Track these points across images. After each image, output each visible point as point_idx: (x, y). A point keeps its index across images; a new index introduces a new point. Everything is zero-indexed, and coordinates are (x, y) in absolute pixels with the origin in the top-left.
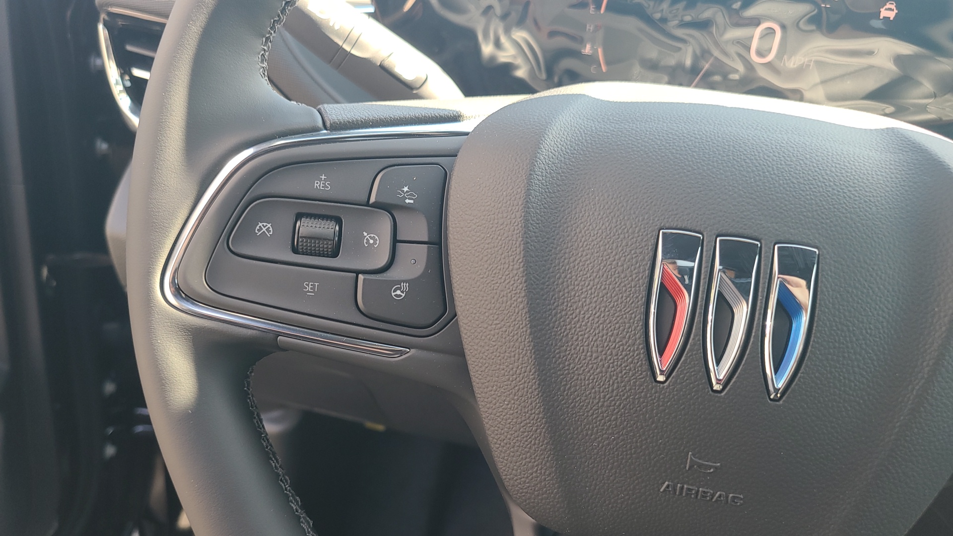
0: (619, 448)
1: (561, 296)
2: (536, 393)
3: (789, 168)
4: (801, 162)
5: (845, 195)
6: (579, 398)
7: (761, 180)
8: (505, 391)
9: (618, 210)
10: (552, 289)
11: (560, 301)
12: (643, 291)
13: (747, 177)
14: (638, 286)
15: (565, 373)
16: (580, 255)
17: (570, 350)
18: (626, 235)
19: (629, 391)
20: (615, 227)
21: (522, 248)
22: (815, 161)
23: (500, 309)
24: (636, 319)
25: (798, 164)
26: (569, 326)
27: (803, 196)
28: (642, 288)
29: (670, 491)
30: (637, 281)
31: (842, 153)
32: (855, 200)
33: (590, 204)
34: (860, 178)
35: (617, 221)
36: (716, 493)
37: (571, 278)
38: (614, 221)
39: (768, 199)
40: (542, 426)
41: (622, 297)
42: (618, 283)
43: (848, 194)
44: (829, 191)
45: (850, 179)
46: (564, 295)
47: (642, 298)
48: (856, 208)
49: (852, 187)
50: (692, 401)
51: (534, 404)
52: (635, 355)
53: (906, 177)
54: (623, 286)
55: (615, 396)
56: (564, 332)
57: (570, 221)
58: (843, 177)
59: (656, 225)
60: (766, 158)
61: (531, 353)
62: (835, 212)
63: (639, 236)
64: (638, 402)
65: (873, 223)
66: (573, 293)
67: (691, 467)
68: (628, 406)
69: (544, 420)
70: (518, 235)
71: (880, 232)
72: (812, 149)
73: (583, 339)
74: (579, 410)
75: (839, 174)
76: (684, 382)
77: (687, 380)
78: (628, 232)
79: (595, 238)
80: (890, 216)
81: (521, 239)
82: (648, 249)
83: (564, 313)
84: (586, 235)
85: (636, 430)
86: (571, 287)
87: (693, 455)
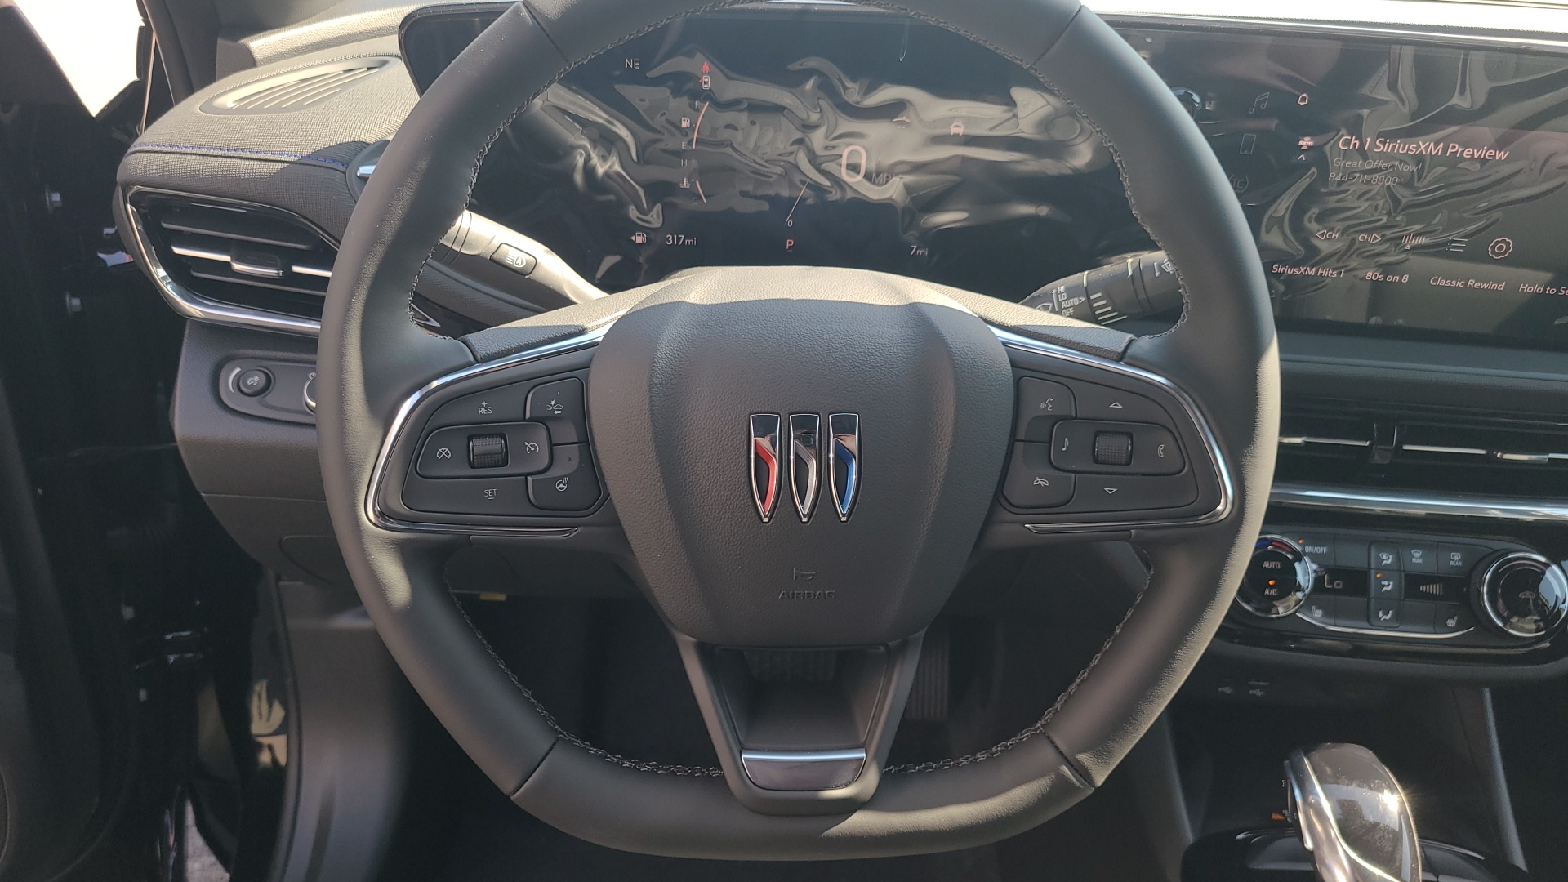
0: (745, 574)
3: (835, 355)
5: (874, 370)
6: (712, 543)
7: (816, 367)
8: (656, 547)
9: (720, 404)
10: (680, 468)
11: (687, 475)
12: (744, 461)
13: (806, 366)
14: (740, 457)
16: (696, 439)
17: (700, 510)
18: (727, 422)
19: (745, 532)
20: (719, 416)
21: (653, 441)
23: (643, 487)
24: (742, 480)
25: (842, 350)
26: (696, 493)
28: (743, 458)
29: (785, 597)
30: (739, 452)
31: (873, 335)
32: (881, 373)
33: (699, 401)
34: (885, 354)
35: (720, 411)
36: (817, 592)
37: (692, 458)
38: (717, 412)
41: (730, 467)
42: (726, 457)
43: (876, 369)
46: (689, 471)
47: (744, 465)
48: (882, 379)
49: (879, 363)
50: (789, 532)
52: (745, 506)
54: (730, 459)
55: (736, 538)
56: (693, 498)
57: (686, 416)
58: (873, 355)
59: (747, 413)
61: (671, 516)
62: (868, 384)
63: (736, 421)
64: (753, 539)
65: (894, 388)
66: (695, 468)
67: (796, 578)
68: (746, 543)
69: (689, 563)
70: (649, 432)
73: (707, 501)
74: (712, 552)
75: (870, 355)
76: (782, 520)
77: (784, 518)
78: (728, 419)
79: (705, 426)
81: (651, 434)
82: (743, 430)
83: (691, 484)
84: (699, 425)
85: (755, 559)
86: (693, 465)
87: (796, 569)
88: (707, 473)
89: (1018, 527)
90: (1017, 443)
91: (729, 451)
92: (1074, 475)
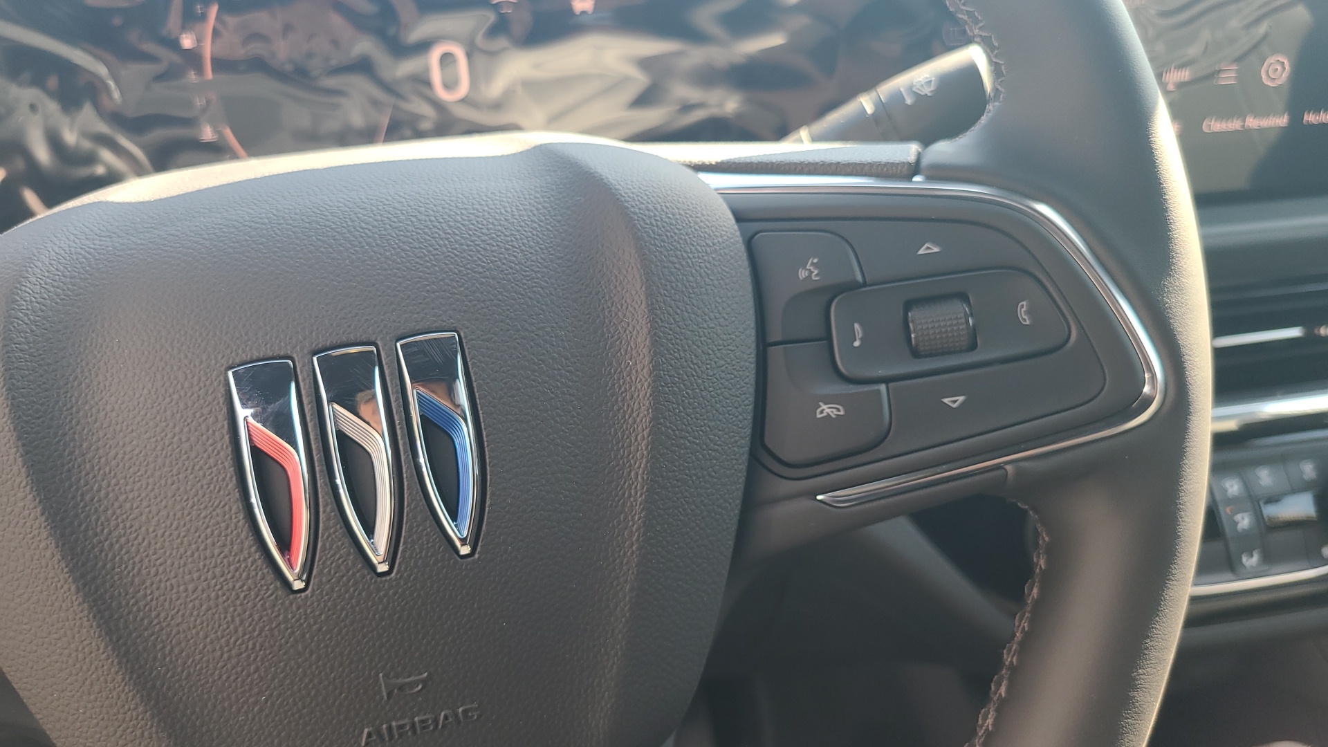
0: (279, 708)
1: (109, 516)
2: (120, 677)
3: (397, 232)
4: (413, 219)
5: (478, 248)
6: (191, 660)
7: (359, 258)
8: (72, 693)
9: (162, 360)
10: (92, 511)
11: (112, 525)
12: (229, 468)
13: (339, 259)
14: (219, 462)
15: (156, 630)
16: (121, 443)
17: (152, 592)
18: (182, 393)
19: (260, 620)
20: (163, 386)
21: (20, 463)
22: (432, 213)
23: (18, 570)
24: (233, 512)
25: (409, 223)
26: (138, 557)
27: (421, 264)
28: (226, 464)
29: (375, 740)
30: (216, 455)
31: (470, 194)
32: (493, 251)
33: (117, 363)
34: (496, 220)
35: (163, 376)
36: (440, 715)
37: (116, 484)
38: (159, 377)
39: (374, 281)
40: (149, 723)
41: (202, 486)
42: (190, 468)
43: (482, 246)
44: (456, 249)
45: (483, 225)
46: (114, 513)
47: (231, 478)
48: (496, 261)
49: (487, 235)
50: (354, 601)
51: (123, 696)
52: (249, 565)
53: (556, 204)
54: (199, 470)
55: (243, 636)
56: (133, 568)
57: (94, 398)
58: (473, 224)
59: (222, 366)
60: (363, 225)
61: (88, 620)
62: (468, 274)
63: (200, 389)
64: (279, 631)
65: (523, 275)
66: (128, 505)
67: (389, 694)
68: (267, 644)
69: (148, 714)
70: (8, 445)
71: (534, 284)
72: (428, 199)
73: (165, 569)
74: (198, 677)
75: (467, 223)
76: (332, 579)
77: (335, 573)
78: (183, 388)
79: (136, 411)
80: (544, 260)
81: (14, 450)
82: (219, 403)
83: (123, 540)
84: (122, 412)
85: (292, 673)
86: (122, 498)
87: (386, 676)
88: (154, 508)
89: (805, 503)
90: (771, 349)
91: (193, 455)
92: (883, 387)
